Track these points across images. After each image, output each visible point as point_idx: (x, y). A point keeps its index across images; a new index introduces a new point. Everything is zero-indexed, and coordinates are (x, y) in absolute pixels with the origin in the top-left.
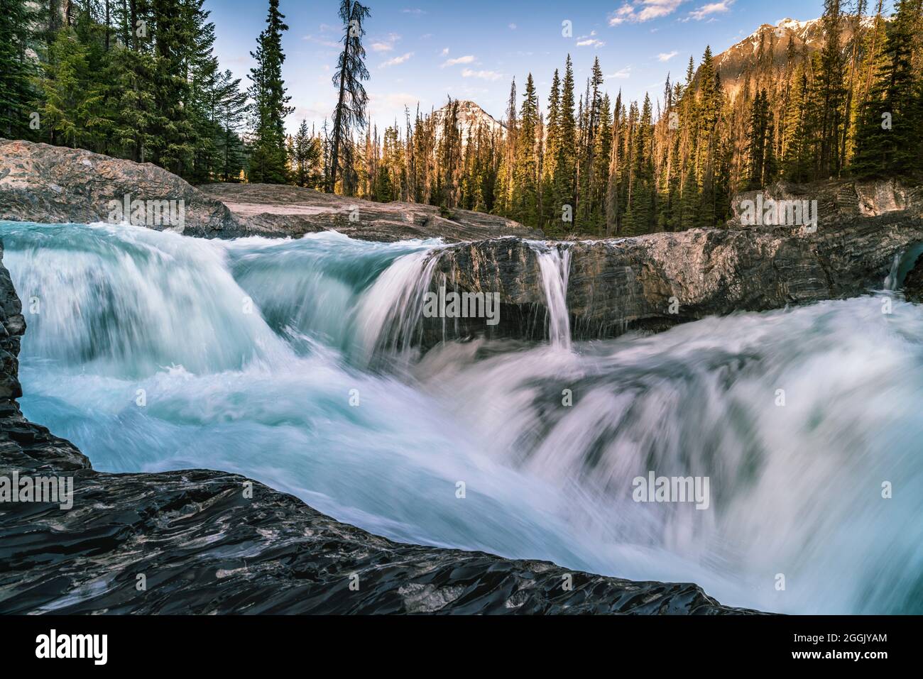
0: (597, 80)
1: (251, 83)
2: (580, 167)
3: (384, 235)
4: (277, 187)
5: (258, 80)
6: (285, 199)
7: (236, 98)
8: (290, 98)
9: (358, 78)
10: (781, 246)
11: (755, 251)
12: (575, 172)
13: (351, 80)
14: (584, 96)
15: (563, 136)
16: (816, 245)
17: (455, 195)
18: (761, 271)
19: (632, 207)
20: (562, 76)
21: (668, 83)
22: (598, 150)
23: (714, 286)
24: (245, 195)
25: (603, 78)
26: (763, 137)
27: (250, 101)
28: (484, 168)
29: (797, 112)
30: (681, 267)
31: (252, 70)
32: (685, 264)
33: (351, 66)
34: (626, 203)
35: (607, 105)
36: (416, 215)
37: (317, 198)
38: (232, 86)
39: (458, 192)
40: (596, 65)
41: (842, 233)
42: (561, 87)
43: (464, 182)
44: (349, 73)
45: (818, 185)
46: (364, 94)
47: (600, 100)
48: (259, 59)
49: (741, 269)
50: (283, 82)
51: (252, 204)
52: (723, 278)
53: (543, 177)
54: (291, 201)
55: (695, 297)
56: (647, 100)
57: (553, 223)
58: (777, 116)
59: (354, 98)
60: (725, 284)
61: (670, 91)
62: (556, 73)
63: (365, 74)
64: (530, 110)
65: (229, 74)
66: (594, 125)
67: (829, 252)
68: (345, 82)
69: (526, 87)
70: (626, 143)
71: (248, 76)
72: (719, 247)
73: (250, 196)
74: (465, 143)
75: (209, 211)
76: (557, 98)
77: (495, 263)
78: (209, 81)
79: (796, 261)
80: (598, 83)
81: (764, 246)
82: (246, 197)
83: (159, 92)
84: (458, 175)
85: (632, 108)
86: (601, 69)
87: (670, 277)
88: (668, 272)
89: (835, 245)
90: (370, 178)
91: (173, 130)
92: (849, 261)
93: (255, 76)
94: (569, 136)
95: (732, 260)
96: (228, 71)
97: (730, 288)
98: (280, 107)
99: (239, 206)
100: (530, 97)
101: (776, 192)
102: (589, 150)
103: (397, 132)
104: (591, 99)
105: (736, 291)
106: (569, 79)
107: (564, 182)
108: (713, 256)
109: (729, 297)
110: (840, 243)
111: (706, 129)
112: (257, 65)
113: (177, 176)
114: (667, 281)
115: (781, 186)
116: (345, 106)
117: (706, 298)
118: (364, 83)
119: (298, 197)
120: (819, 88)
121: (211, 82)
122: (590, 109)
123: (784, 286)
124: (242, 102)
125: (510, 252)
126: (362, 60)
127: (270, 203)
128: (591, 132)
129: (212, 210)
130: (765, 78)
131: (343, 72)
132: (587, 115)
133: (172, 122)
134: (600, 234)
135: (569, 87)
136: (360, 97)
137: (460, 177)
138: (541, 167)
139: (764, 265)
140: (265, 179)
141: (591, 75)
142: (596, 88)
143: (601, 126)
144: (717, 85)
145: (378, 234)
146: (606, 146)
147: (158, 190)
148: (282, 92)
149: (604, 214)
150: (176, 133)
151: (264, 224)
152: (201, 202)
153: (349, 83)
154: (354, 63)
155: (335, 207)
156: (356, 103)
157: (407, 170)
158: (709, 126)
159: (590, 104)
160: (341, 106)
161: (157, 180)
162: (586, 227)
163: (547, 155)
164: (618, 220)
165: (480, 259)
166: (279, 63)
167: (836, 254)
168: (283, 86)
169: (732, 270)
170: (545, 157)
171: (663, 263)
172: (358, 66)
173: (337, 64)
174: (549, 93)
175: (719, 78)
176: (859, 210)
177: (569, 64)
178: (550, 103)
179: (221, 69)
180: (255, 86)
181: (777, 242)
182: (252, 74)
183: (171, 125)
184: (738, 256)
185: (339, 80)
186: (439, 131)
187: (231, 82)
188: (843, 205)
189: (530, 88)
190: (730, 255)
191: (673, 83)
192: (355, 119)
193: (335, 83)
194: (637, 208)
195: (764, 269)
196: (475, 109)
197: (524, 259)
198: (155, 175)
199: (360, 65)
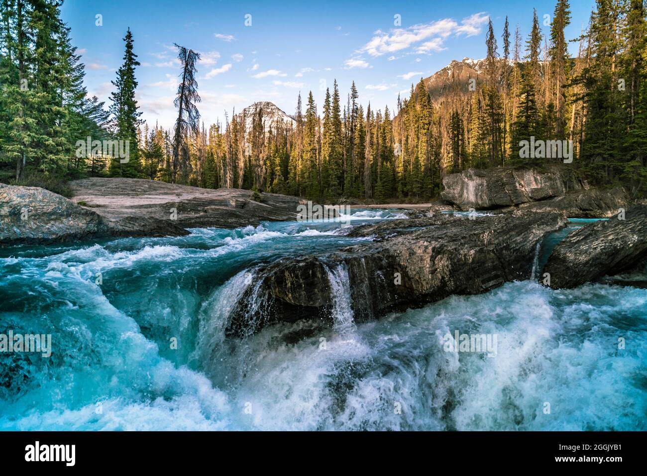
0: (354, 95)
1: (112, 103)
2: (346, 152)
3: (215, 220)
4: (133, 182)
5: (118, 101)
6: (139, 190)
7: (101, 116)
8: (142, 113)
9: (192, 101)
10: (475, 254)
11: (461, 259)
12: (343, 156)
13: (187, 102)
14: (347, 105)
15: (334, 132)
16: (494, 246)
17: (261, 171)
18: (464, 272)
19: (381, 180)
20: (332, 92)
21: (399, 99)
22: (357, 141)
23: (437, 283)
24: (108, 188)
25: (358, 94)
26: (458, 139)
27: (112, 116)
28: (281, 151)
29: (476, 121)
30: (418, 269)
31: (112, 93)
32: (420, 268)
33: (187, 93)
34: (377, 177)
35: (362, 112)
36: (237, 201)
37: (163, 188)
38: (98, 106)
39: (264, 169)
40: (354, 86)
41: (508, 236)
42: (331, 99)
43: (268, 162)
44: (186, 98)
45: (492, 170)
46: (197, 112)
47: (357, 109)
48: (118, 86)
49: (454, 272)
50: (136, 102)
51: (114, 196)
52: (443, 278)
53: (322, 158)
54: (144, 192)
55: (427, 289)
56: (387, 109)
57: (330, 191)
58: (465, 123)
59: (190, 115)
60: (444, 281)
61: (401, 104)
62: (328, 90)
63: (198, 98)
64: (311, 114)
65: (95, 99)
66: (354, 124)
67: (502, 249)
68: (183, 104)
69: (308, 100)
70: (375, 136)
71: (110, 98)
72: (439, 256)
73: (112, 188)
74: (267, 135)
75: (85, 219)
76: (329, 106)
77: (301, 281)
78: (80, 105)
79: (484, 263)
80: (355, 97)
81: (465, 255)
82: (109, 190)
83: (41, 118)
84: (263, 157)
85: (378, 114)
86: (357, 89)
87: (411, 276)
88: (410, 273)
89: (505, 245)
90: (200, 160)
91: (52, 145)
92: (513, 253)
93: (115, 97)
94: (338, 131)
95: (447, 267)
96: (95, 97)
97: (448, 283)
98: (135, 119)
99: (105, 199)
100: (311, 106)
101: (468, 175)
102: (351, 139)
103: (219, 127)
104: (351, 108)
105: (451, 285)
106: (336, 95)
107: (336, 162)
108: (436, 262)
109: (447, 288)
110: (507, 242)
111: (424, 129)
112: (116, 90)
113: (60, 196)
114: (410, 279)
115: (471, 171)
116: (183, 121)
117: (434, 290)
118: (197, 104)
119: (149, 188)
120: (488, 111)
121: (82, 104)
122: (351, 114)
123: (478, 281)
124: (106, 118)
125: (311, 272)
126: (196, 89)
127: (128, 195)
128: (352, 129)
129: (88, 219)
130: (457, 99)
131: (181, 97)
132: (349, 118)
133: (51, 139)
134: (361, 197)
135: (336, 100)
136: (194, 114)
137: (265, 158)
138: (320, 152)
139: (466, 268)
140: (123, 174)
141: (351, 92)
142: (354, 101)
143: (358, 125)
144: (429, 102)
145: (211, 220)
146: (362, 138)
147: (45, 207)
148: (135, 108)
149: (363, 184)
150: (54, 147)
151: (128, 225)
152: (79, 214)
153: (186, 105)
154: (189, 91)
155: (178, 195)
156: (191, 118)
157: (227, 154)
158: (426, 127)
159: (351, 111)
160: (180, 120)
161: (45, 200)
162: (352, 193)
163: (324, 143)
164: (373, 187)
165: (291, 279)
166: (133, 88)
167: (505, 250)
168: (137, 105)
169: (448, 273)
170: (322, 145)
171: (407, 267)
172: (192, 92)
173: (177, 92)
174: (324, 103)
175: (430, 97)
176: (516, 187)
177: (336, 85)
178: (324, 110)
179: (89, 96)
180: (115, 105)
181: (472, 252)
182: (112, 97)
183: (50, 142)
184: (451, 264)
185: (178, 102)
186: (249, 124)
187: (97, 104)
188: (507, 184)
189: (311, 100)
190: (446, 264)
191: (402, 99)
192: (191, 129)
193: (176, 104)
194: (385, 180)
195: (466, 271)
196: (273, 107)
197: (319, 275)
198: (43, 196)
199: (194, 92)
